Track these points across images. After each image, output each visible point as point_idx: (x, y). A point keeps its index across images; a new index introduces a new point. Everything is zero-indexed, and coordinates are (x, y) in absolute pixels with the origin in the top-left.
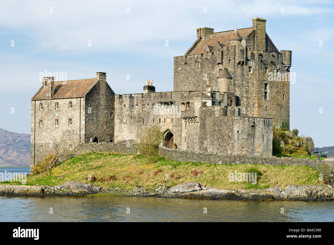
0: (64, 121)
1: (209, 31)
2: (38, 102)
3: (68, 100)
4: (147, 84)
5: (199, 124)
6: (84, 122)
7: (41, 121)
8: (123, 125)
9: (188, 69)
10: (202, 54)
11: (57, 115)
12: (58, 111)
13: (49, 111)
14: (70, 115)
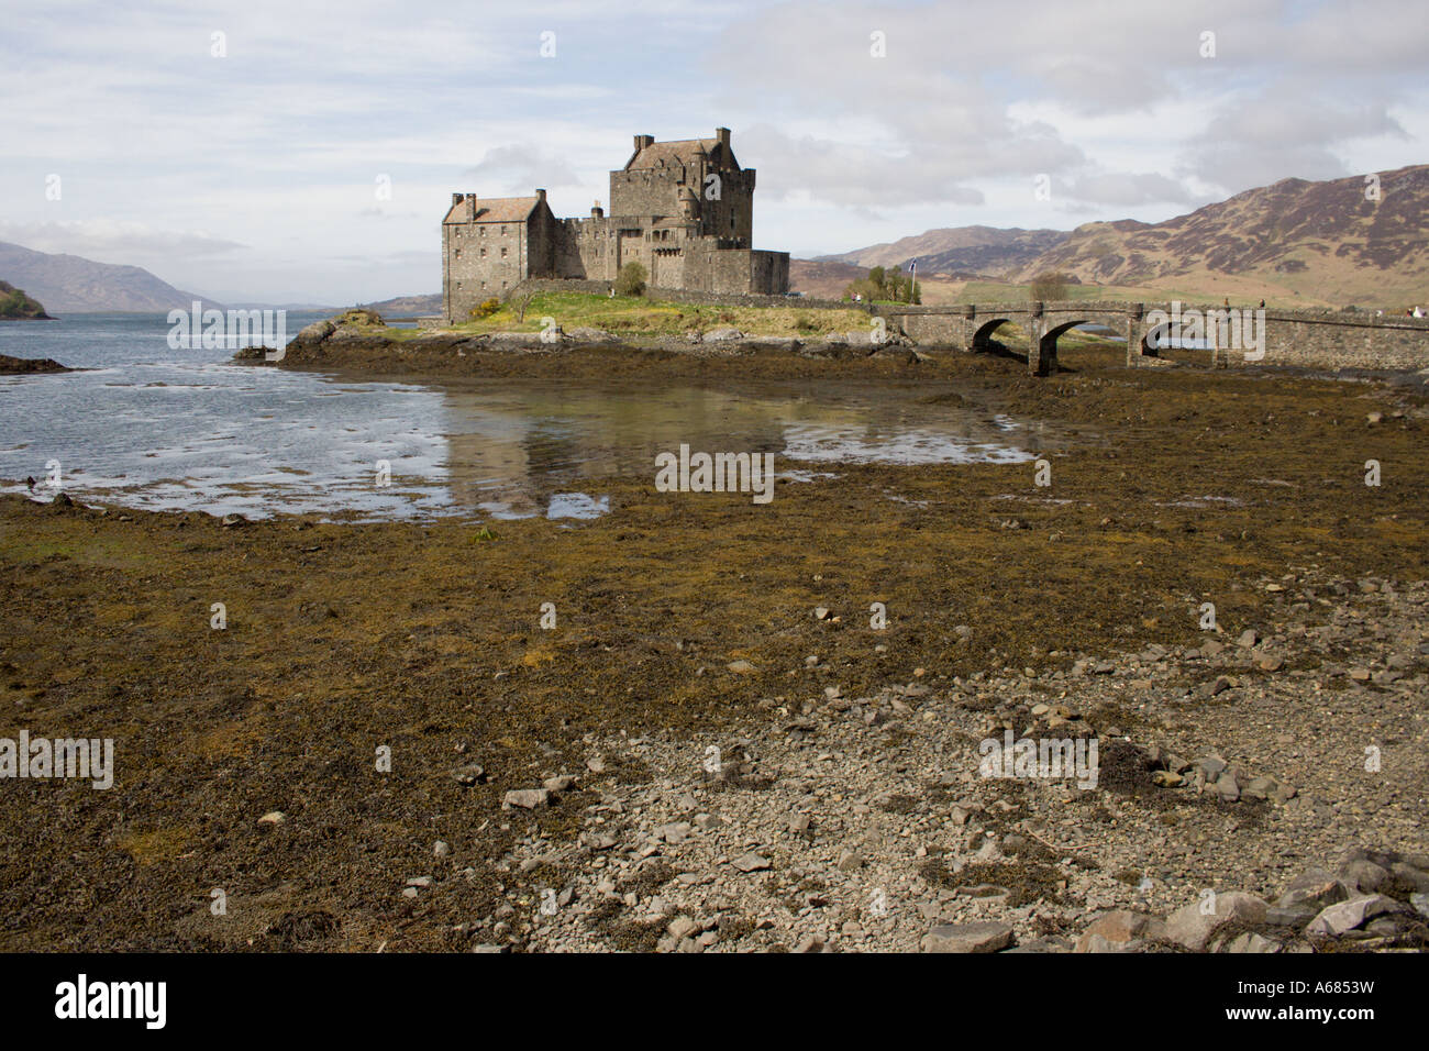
0: (494, 250)
1: (650, 140)
2: (452, 228)
3: (500, 225)
4: (594, 206)
5: (683, 258)
6: (525, 253)
7: (458, 251)
8: (567, 257)
9: (632, 186)
10: (653, 170)
11: (483, 243)
12: (484, 239)
13: (472, 239)
14: (503, 243)
